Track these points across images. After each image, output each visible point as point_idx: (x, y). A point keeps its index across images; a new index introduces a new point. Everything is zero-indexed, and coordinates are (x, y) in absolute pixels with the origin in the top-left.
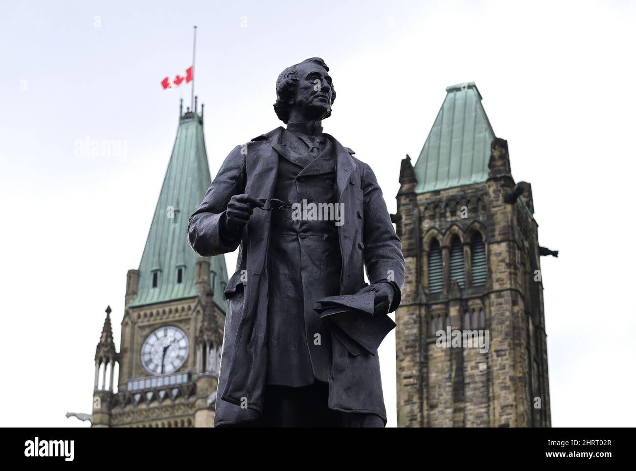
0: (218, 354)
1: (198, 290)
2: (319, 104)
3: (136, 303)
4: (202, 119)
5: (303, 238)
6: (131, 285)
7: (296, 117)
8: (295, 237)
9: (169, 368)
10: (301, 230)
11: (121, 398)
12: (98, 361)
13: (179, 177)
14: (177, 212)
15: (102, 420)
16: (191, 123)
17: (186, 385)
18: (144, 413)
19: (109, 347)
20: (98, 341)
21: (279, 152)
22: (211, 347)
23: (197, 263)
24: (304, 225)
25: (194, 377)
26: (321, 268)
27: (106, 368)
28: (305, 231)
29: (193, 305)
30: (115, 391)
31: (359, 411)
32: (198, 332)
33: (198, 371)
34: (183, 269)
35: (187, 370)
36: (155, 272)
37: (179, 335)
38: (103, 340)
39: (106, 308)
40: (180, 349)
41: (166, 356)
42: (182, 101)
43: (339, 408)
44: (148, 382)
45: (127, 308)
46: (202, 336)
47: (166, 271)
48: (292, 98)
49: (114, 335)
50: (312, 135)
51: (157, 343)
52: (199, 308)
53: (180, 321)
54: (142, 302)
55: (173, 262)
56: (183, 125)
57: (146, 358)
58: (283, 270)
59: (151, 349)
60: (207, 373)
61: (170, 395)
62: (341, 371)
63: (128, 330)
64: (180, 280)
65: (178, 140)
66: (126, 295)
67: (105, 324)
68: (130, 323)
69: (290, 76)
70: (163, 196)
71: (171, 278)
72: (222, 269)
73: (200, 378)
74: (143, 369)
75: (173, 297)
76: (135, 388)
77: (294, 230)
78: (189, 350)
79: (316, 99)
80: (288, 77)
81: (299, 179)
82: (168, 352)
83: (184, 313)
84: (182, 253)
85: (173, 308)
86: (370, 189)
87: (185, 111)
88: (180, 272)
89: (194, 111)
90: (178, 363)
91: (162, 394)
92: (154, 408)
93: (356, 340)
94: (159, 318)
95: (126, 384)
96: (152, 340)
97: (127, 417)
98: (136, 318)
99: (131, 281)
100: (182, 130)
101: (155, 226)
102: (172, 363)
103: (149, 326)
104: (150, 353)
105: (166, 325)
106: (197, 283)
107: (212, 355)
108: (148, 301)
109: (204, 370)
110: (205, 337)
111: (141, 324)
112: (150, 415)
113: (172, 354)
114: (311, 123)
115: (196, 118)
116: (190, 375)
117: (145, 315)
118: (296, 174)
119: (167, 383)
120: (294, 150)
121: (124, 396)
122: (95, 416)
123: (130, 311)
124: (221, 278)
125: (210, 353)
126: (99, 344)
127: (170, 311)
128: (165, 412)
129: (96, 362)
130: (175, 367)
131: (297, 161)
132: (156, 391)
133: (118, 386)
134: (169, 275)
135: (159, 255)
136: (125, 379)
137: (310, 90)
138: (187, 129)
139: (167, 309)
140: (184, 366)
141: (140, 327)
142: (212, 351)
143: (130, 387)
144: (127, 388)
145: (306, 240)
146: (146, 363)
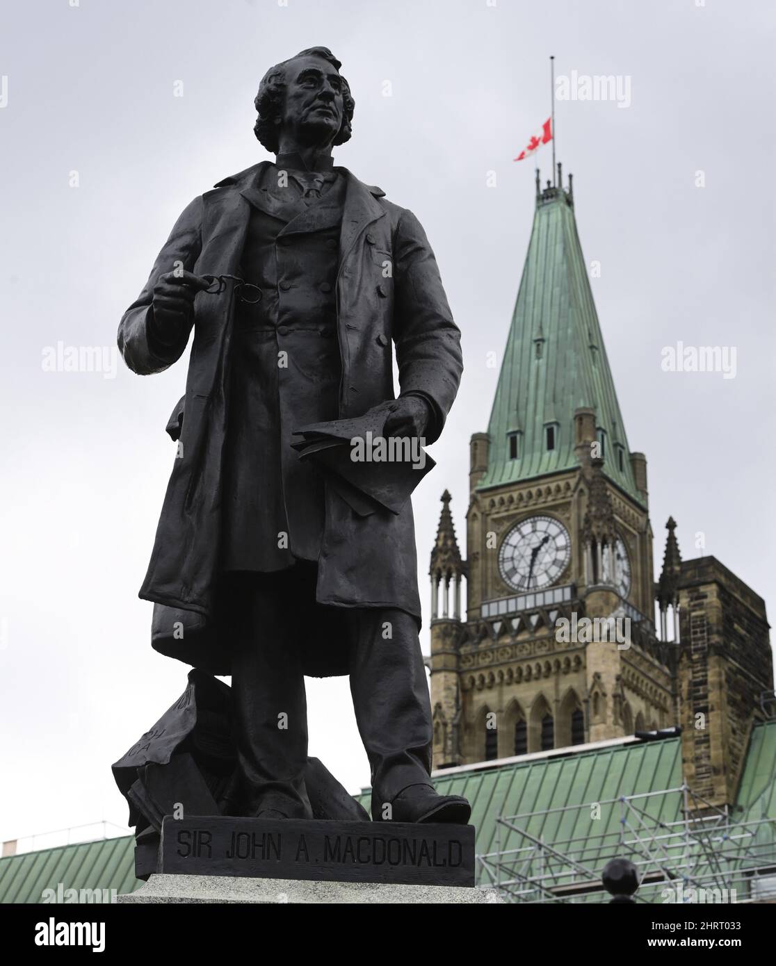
0: (616, 552)
1: (578, 459)
2: (318, 119)
3: (487, 484)
4: (572, 198)
5: (284, 335)
6: (478, 457)
7: (286, 144)
8: (271, 334)
9: (542, 580)
10: (280, 322)
11: (473, 630)
12: (434, 576)
13: (539, 288)
14: (541, 343)
15: (445, 666)
16: (553, 205)
17: (569, 603)
18: (509, 650)
19: (450, 553)
20: (433, 544)
21: (252, 201)
22: (604, 543)
23: (575, 419)
24: (285, 313)
25: (581, 591)
26: (312, 381)
27: (447, 586)
28: (286, 323)
29: (573, 482)
30: (464, 619)
31: (367, 604)
32: (582, 523)
33: (586, 583)
34: (555, 428)
35: (569, 582)
36: (513, 435)
37: (554, 529)
38: (441, 543)
39: (441, 493)
40: (557, 549)
41: (537, 562)
42: (538, 171)
43: (333, 602)
44: (512, 602)
45: (473, 492)
46: (590, 527)
47: (529, 432)
48: (279, 114)
49: (456, 535)
50: (312, 171)
51: (521, 543)
52: (582, 486)
53: (555, 508)
54: (496, 483)
55: (539, 418)
56: (542, 209)
57: (507, 566)
58: (254, 388)
59: (513, 553)
60: (600, 584)
61: (545, 621)
62: (337, 541)
63: (477, 525)
64: (551, 446)
65: (536, 232)
66: (471, 474)
67: (441, 518)
68: (479, 515)
69: (273, 81)
70: (517, 319)
71: (537, 442)
72: (614, 424)
73: (589, 592)
74: (504, 584)
75: (542, 472)
76: (493, 613)
77: (270, 323)
78: (571, 550)
79: (312, 113)
80: (269, 81)
81: (280, 241)
82: (540, 556)
83: (560, 496)
84: (552, 404)
85: (543, 488)
86: (409, 250)
87: (544, 186)
88: (550, 433)
89: (557, 185)
90: (555, 572)
91: (534, 619)
92: (523, 642)
93: (365, 491)
94: (522, 504)
95: (480, 608)
96: (515, 538)
97: (483, 658)
98: (488, 508)
99: (478, 452)
100: (540, 216)
101: (508, 366)
102: (546, 572)
103: (508, 518)
104: (512, 559)
105: (533, 515)
106: (577, 448)
107: (606, 556)
108: (505, 480)
109: (596, 580)
110: (594, 529)
111: (496, 516)
112: (518, 653)
113: (546, 557)
114: (309, 151)
115: (562, 197)
116: (574, 589)
117: (502, 502)
118: (275, 234)
119: (540, 603)
120: (277, 197)
121: (478, 626)
122: (435, 658)
123: (479, 497)
124: (614, 437)
125: (602, 553)
126: (434, 549)
127: (540, 493)
128: (539, 647)
129: (432, 578)
130: (551, 579)
131: (279, 214)
132: (525, 615)
133: (467, 612)
134: (533, 439)
135: (517, 409)
136: (477, 599)
137: (302, 99)
138: (549, 214)
139: (534, 490)
140: (565, 575)
141: (494, 520)
142: (606, 550)
143: (485, 614)
144: (481, 614)
145: (290, 336)
146: (506, 573)
